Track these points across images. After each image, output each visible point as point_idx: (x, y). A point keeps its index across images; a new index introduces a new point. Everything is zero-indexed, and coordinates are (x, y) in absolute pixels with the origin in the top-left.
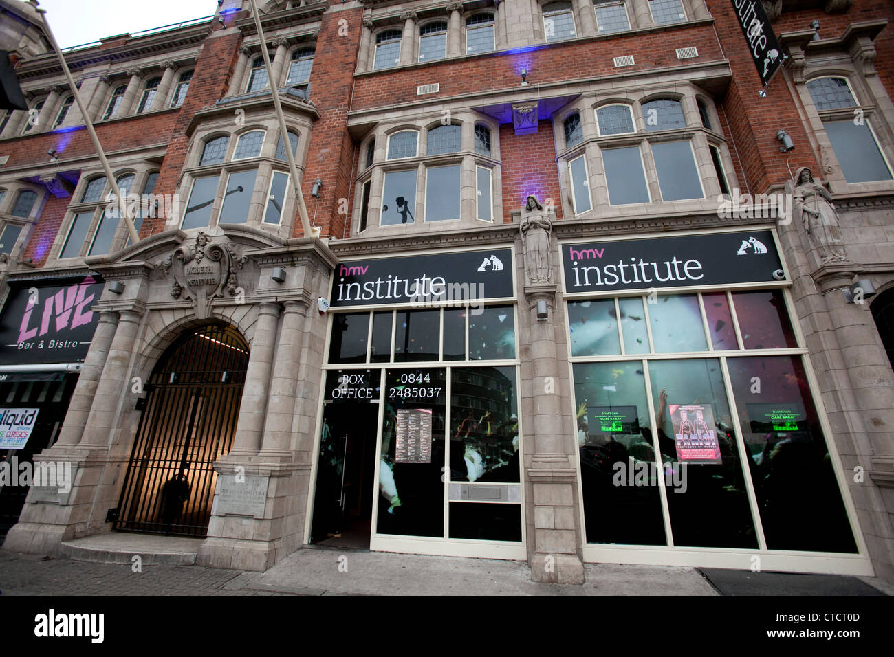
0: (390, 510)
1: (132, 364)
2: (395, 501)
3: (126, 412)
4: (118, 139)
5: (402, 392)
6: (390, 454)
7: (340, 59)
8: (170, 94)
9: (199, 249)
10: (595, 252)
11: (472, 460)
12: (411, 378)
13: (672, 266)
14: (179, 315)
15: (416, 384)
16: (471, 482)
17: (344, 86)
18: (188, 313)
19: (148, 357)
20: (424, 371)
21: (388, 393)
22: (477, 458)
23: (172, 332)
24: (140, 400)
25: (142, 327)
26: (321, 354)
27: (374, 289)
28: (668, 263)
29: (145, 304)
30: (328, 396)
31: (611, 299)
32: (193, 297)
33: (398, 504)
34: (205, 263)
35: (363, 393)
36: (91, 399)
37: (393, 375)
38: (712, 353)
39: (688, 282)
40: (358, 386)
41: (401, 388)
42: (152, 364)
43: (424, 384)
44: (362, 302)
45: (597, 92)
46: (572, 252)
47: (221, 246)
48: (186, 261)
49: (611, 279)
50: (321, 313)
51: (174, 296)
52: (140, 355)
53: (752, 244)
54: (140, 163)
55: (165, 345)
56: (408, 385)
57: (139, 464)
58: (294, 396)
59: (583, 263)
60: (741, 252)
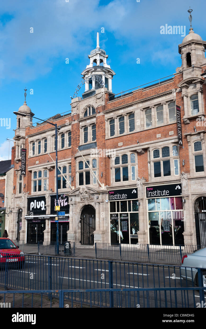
0: (122, 240)
1: (77, 214)
2: (123, 238)
3: (78, 223)
4: (60, 156)
5: (122, 218)
6: (121, 230)
7: (102, 134)
8: (67, 141)
9: (83, 191)
10: (151, 189)
11: (133, 230)
12: (123, 215)
13: (164, 192)
14: (83, 204)
15: (124, 216)
16: (133, 235)
17: (103, 143)
18: (84, 203)
19: (79, 212)
20: (125, 214)
21: (120, 218)
22: (134, 230)
23: (82, 207)
24: (80, 221)
25: (77, 206)
26: (108, 211)
27: (115, 197)
28: (163, 191)
29: (76, 202)
30: (111, 219)
31: (155, 199)
32: (84, 200)
33: (123, 239)
34: (85, 194)
35: (116, 218)
36: (72, 221)
37: (121, 214)
38: (170, 210)
39: (166, 196)
40: (115, 217)
41: (122, 217)
42: (80, 213)
43: (126, 216)
44: (114, 200)
45: (153, 146)
46: (148, 189)
47: (87, 191)
48: (81, 194)
49: (154, 195)
50: (107, 203)
51: (81, 200)
52: (78, 212)
53: (178, 187)
54: (67, 164)
55: (82, 209)
56: (123, 216)
57: (82, 233)
58: (104, 220)
59: (149, 191)
60: (176, 189)
